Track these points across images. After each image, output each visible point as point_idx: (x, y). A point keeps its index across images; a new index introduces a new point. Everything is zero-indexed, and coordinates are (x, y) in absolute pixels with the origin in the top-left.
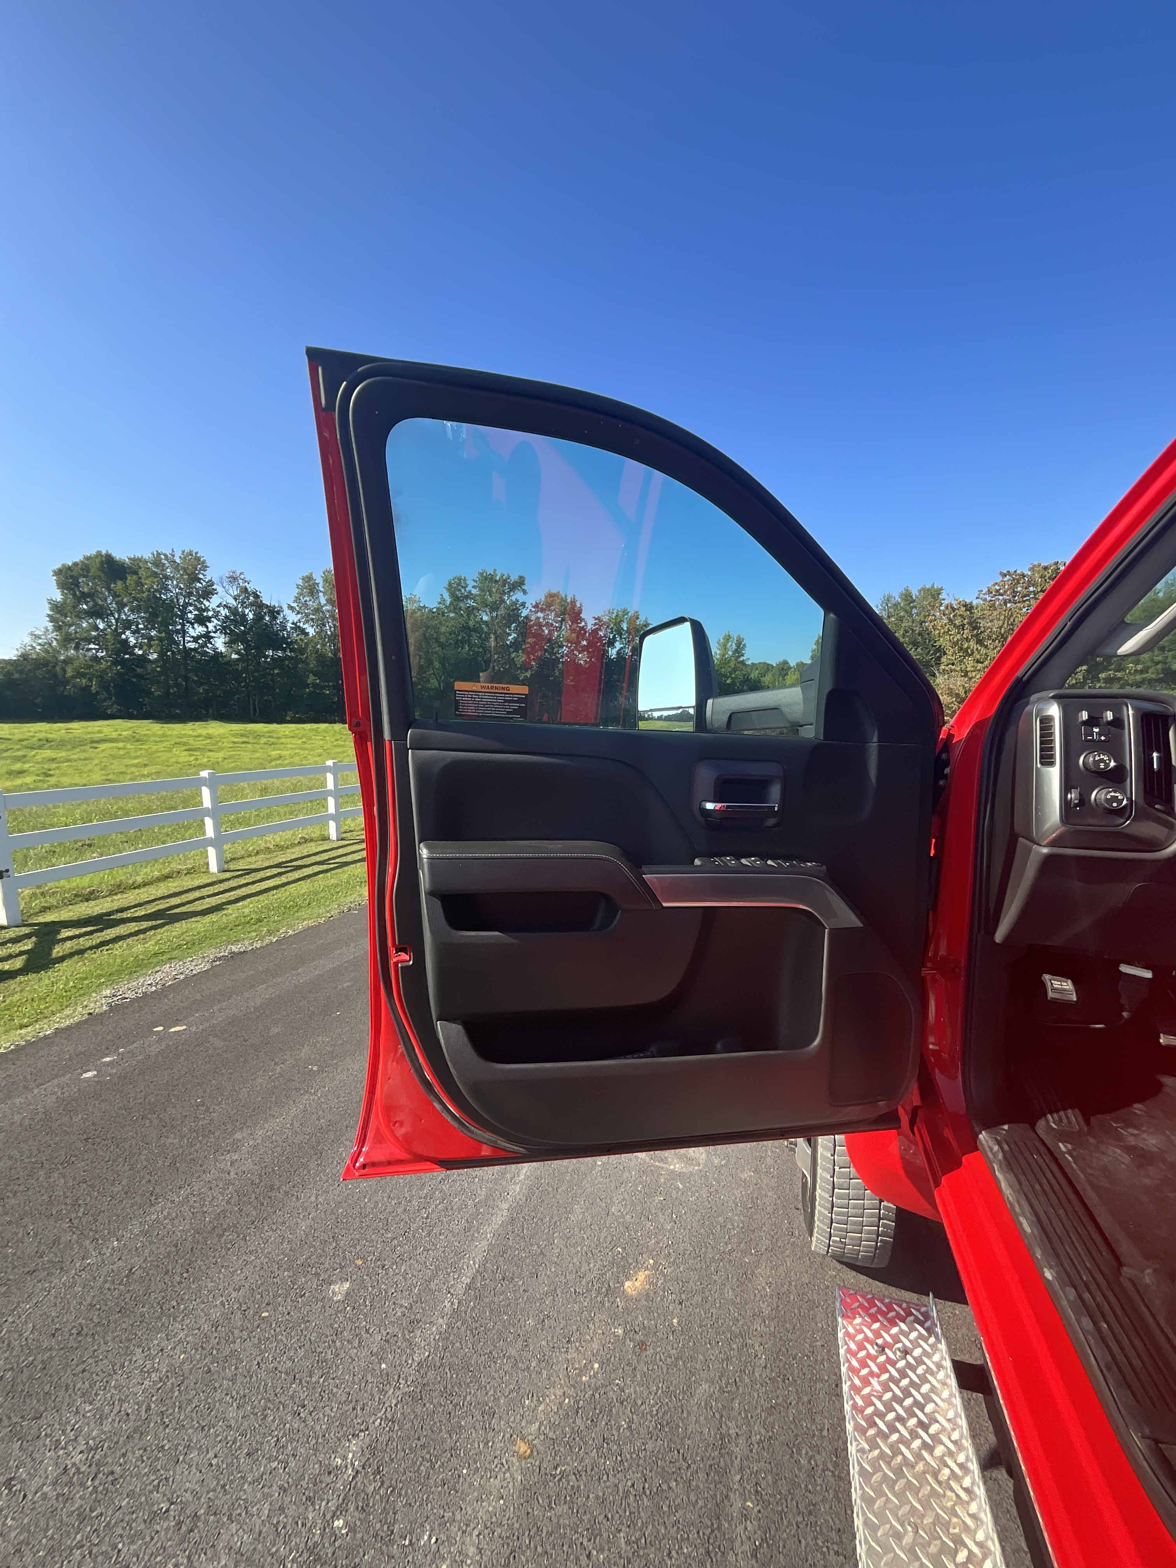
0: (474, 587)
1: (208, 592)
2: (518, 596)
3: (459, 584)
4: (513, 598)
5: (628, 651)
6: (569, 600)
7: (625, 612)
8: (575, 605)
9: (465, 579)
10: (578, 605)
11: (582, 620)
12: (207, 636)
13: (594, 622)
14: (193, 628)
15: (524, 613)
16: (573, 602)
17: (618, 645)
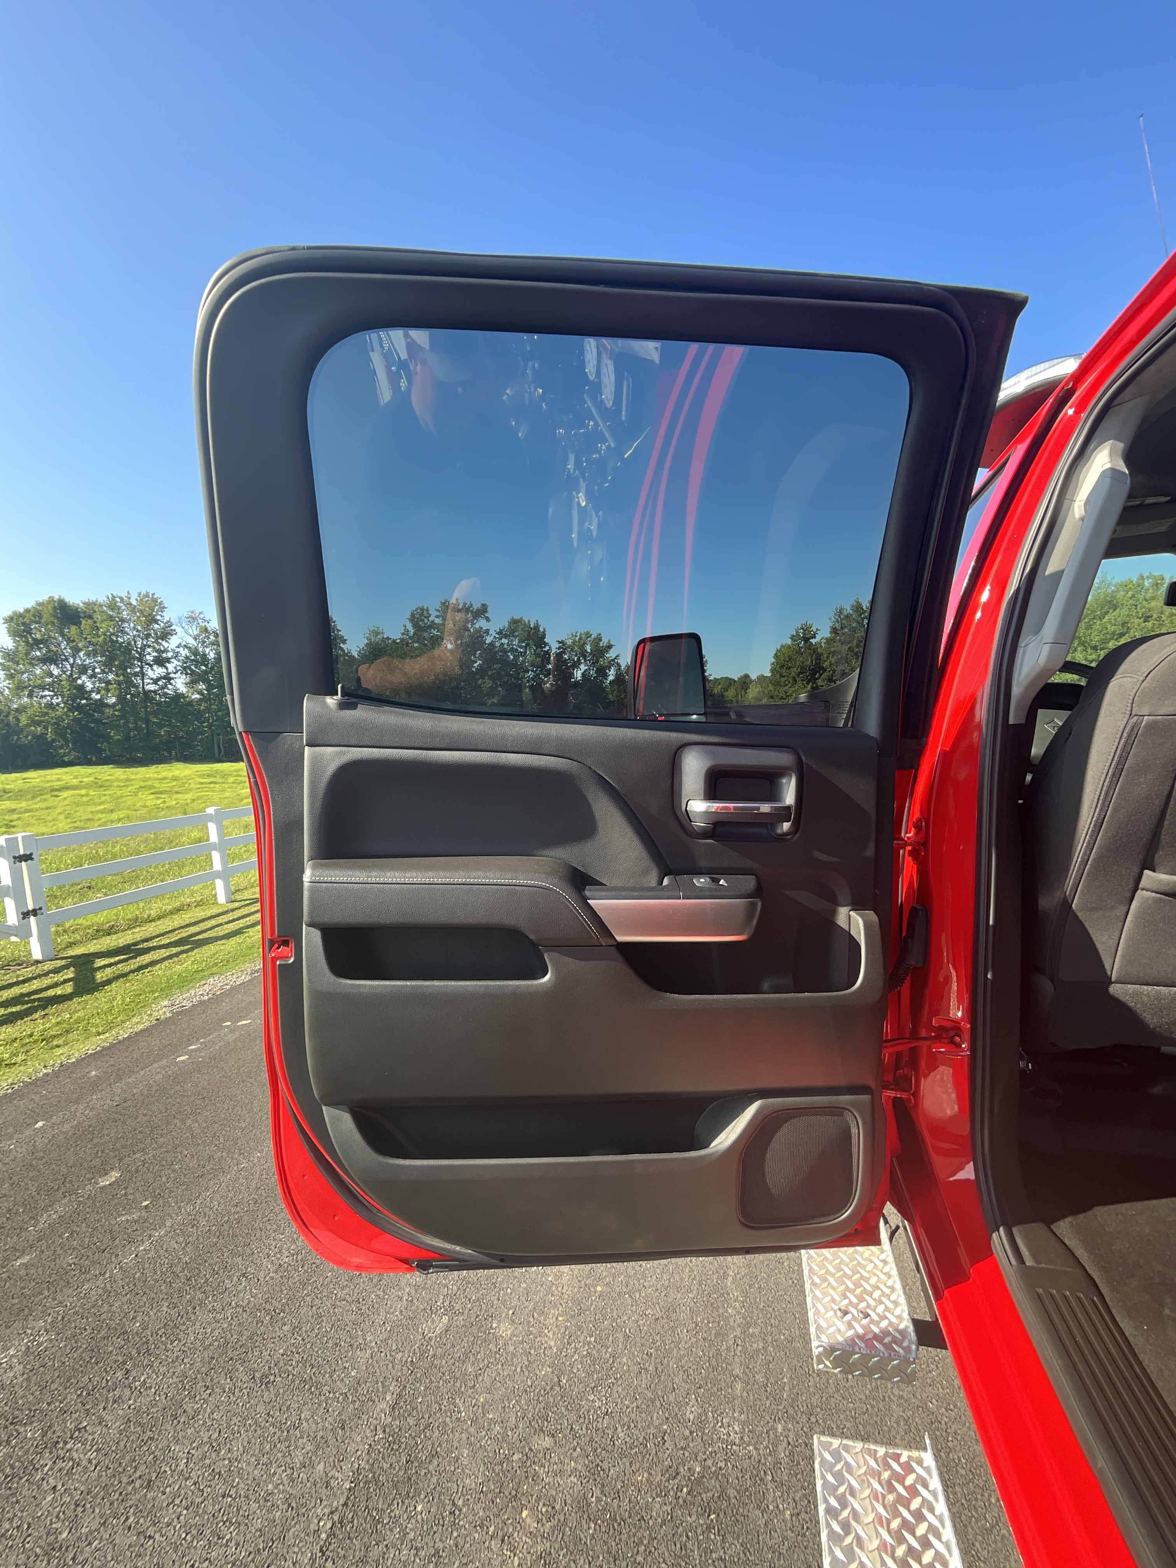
1: (165, 635)
6: (532, 626)
7: (588, 635)
8: (539, 630)
9: (427, 610)
10: (541, 630)
11: (546, 644)
12: (168, 678)
14: (152, 669)
16: (537, 627)
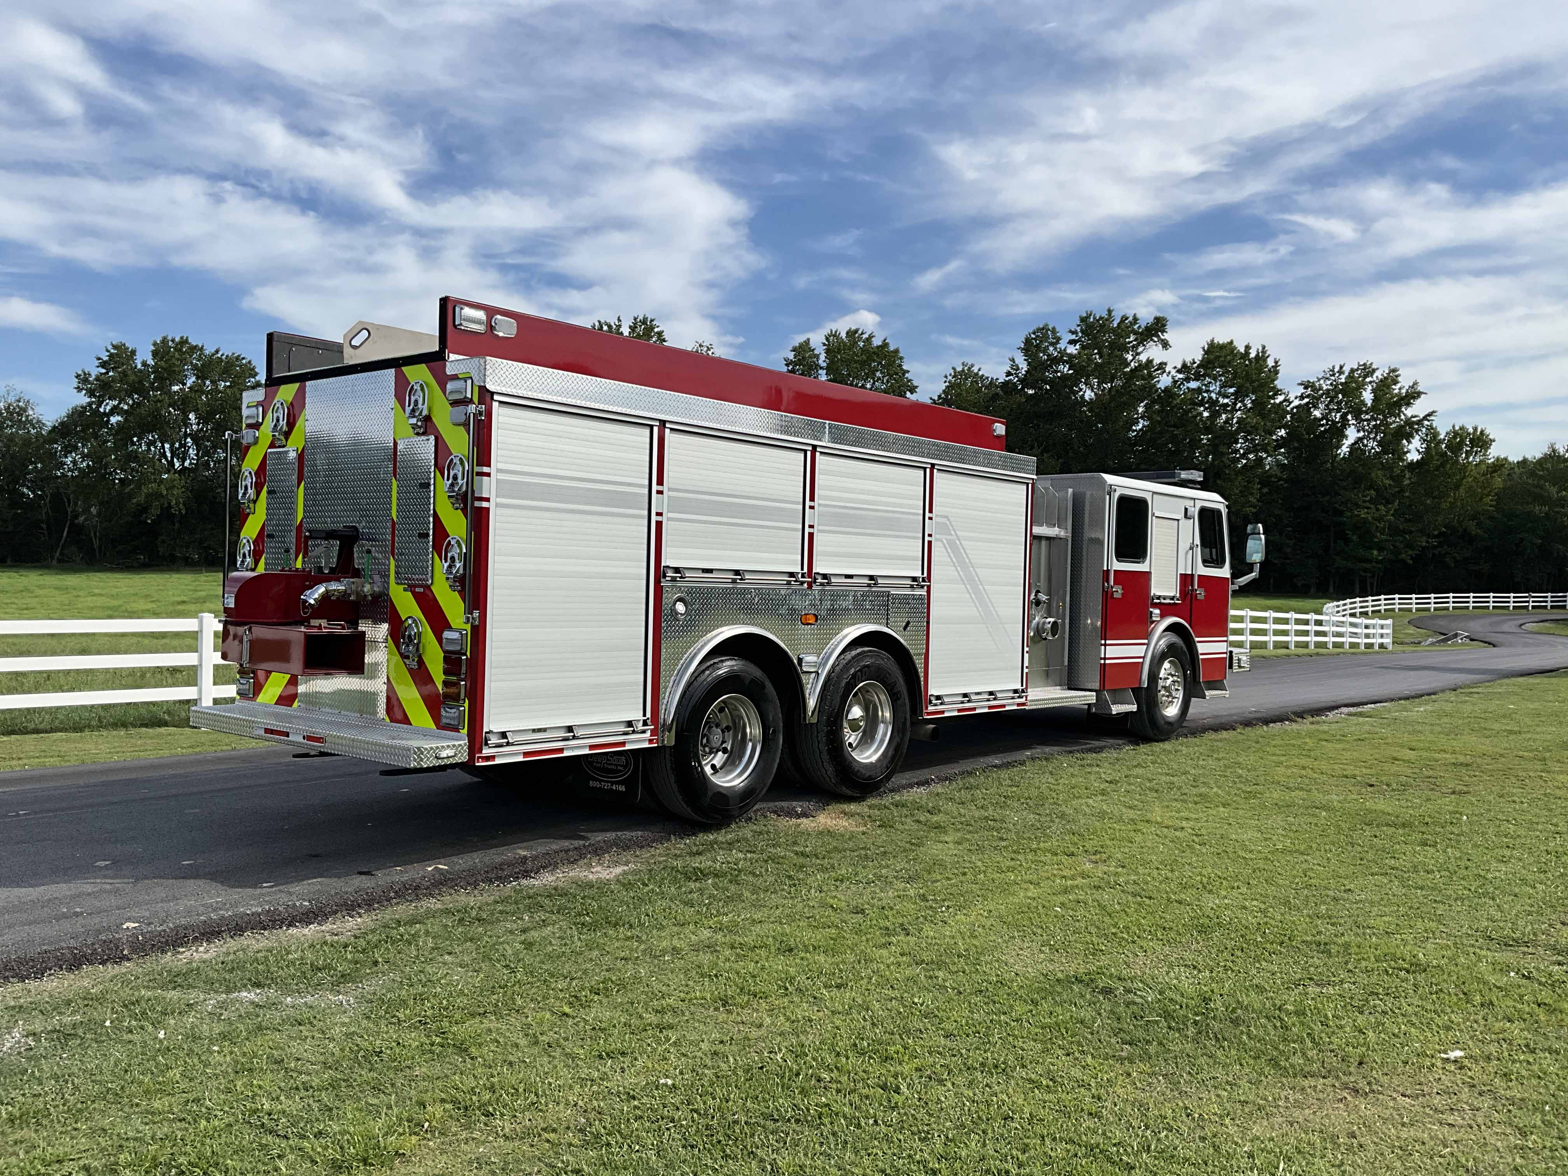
0: (1072, 342)
2: (1152, 352)
3: (1045, 337)
4: (1143, 358)
5: (1372, 446)
13: (1301, 390)
15: (1164, 382)
17: (1352, 434)
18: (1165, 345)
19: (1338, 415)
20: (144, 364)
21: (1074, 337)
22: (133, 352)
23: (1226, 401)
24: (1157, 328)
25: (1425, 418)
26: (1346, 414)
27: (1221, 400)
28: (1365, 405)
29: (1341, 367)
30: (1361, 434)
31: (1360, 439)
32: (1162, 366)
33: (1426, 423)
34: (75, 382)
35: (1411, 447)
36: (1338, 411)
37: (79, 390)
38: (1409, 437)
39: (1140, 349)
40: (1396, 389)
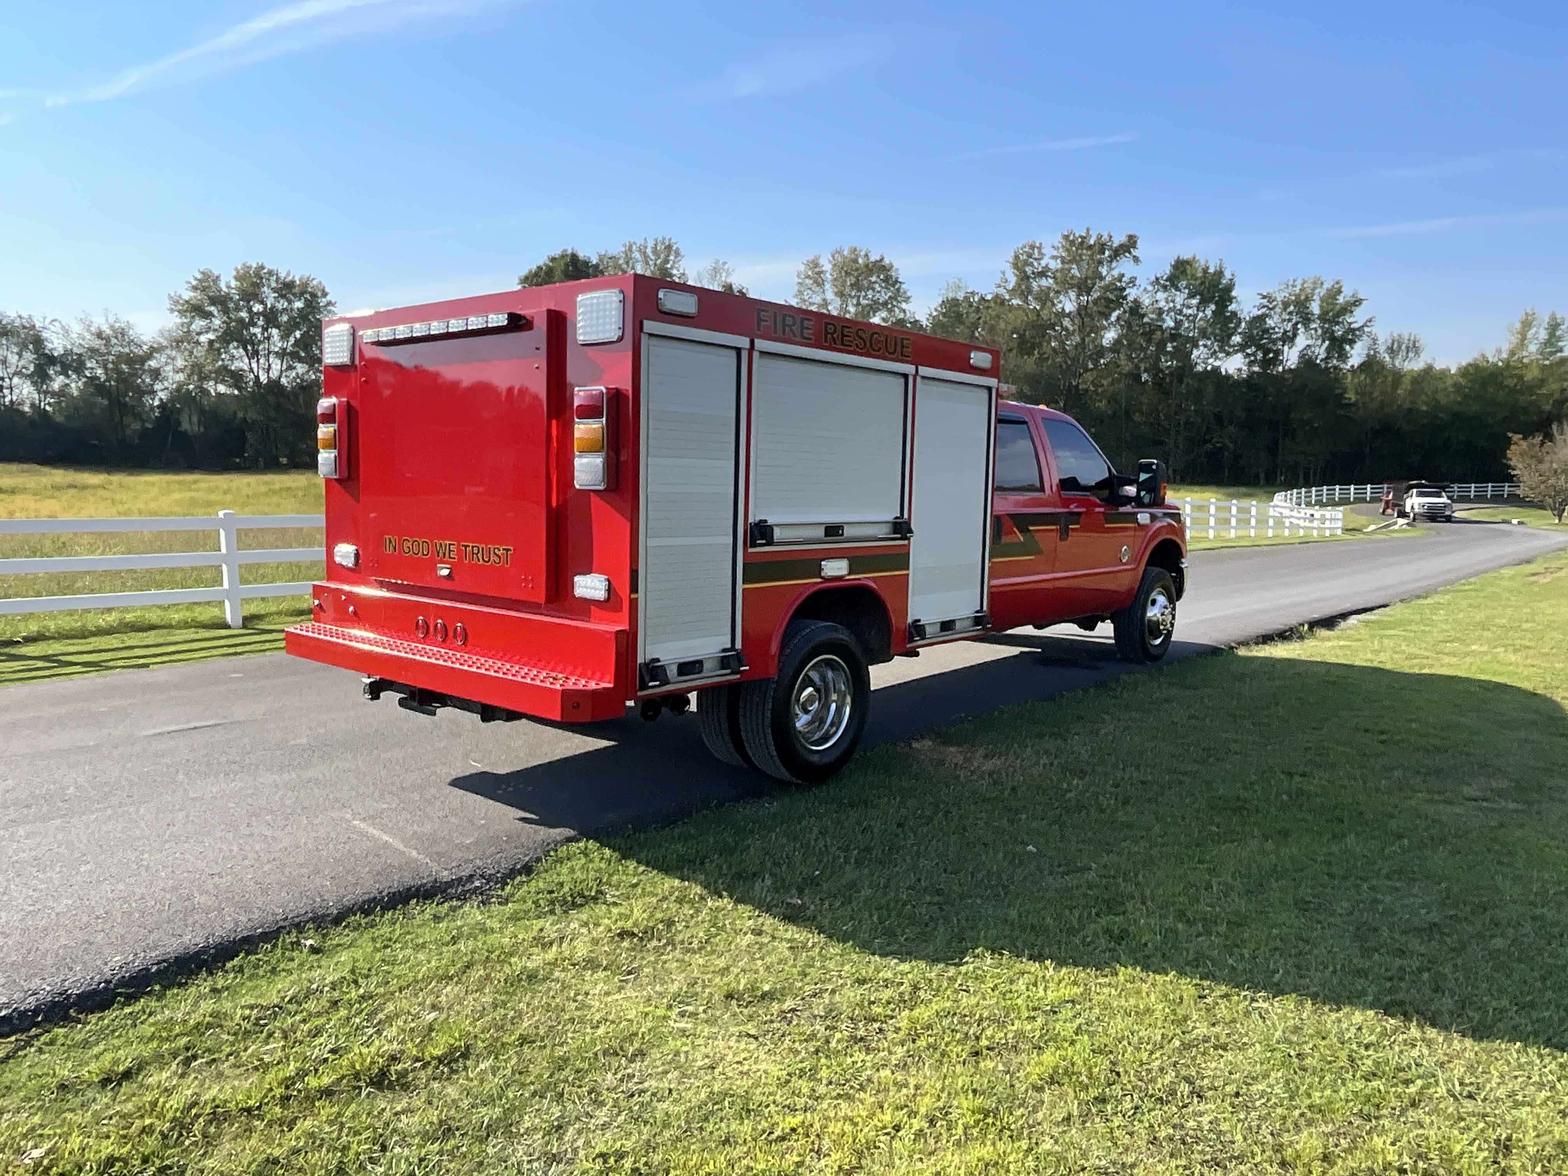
18: (1136, 259)
19: (1290, 324)
20: (229, 287)
21: (1055, 253)
22: (218, 277)
23: (1190, 311)
24: (1131, 244)
25: (1365, 325)
26: (1297, 323)
27: (1185, 311)
28: (1313, 315)
29: (1294, 281)
30: (1309, 342)
31: (1309, 346)
32: (1132, 281)
33: (1366, 329)
34: (168, 304)
35: (1352, 352)
36: (1290, 320)
37: (172, 311)
38: (1352, 342)
39: (1114, 264)
40: (1341, 299)
